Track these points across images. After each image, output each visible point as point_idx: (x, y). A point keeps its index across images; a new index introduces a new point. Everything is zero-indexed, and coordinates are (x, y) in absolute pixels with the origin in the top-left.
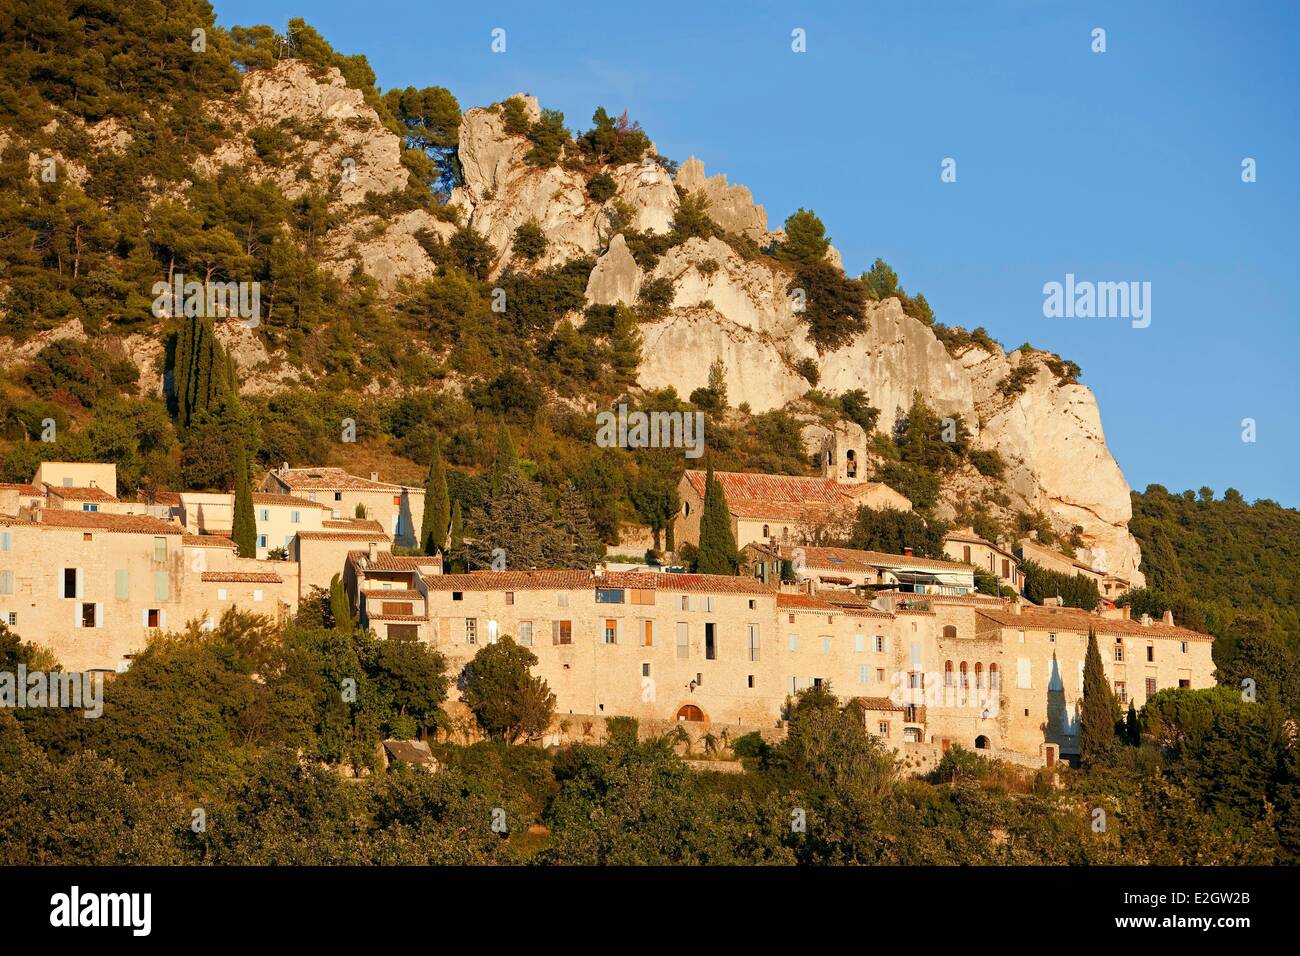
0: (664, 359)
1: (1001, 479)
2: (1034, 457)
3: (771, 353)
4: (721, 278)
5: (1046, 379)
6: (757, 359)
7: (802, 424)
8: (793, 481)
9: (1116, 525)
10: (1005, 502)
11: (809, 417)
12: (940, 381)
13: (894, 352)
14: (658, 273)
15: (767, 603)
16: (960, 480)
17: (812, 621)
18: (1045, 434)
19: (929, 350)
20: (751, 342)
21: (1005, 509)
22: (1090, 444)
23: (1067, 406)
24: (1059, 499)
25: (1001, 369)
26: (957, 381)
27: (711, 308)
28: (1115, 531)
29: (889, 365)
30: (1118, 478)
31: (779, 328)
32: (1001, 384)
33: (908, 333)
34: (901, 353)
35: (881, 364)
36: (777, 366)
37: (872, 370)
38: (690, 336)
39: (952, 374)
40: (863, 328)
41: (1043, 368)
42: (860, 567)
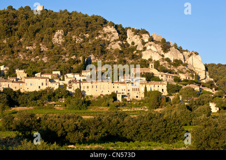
0: (145, 55)
1: (188, 66)
2: (192, 63)
4: (152, 46)
5: (194, 55)
6: (156, 55)
12: (179, 56)
14: (145, 46)
19: (178, 52)
22: (200, 62)
23: (197, 58)
24: (196, 68)
25: (188, 54)
27: (151, 49)
28: (203, 71)
31: (159, 51)
33: (175, 51)
35: (172, 54)
36: (159, 55)
38: (148, 53)
40: (169, 51)
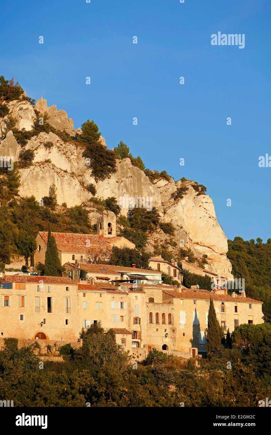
0: (30, 184)
1: (173, 235)
2: (187, 225)
3: (76, 182)
4: (54, 150)
5: (193, 192)
6: (69, 184)
7: (89, 212)
8: (85, 236)
9: (221, 254)
10: (175, 245)
11: (92, 209)
12: (147, 193)
13: (128, 181)
14: (27, 147)
15: (73, 288)
16: (156, 235)
17: (93, 296)
18: (192, 216)
19: (142, 180)
20: (67, 177)
21: (175, 248)
22: (210, 220)
23: (201, 204)
24: (197, 243)
25: (173, 188)
26: (154, 194)
27: (50, 162)
28: (221, 257)
29: (126, 186)
30: (222, 235)
31: (79, 171)
32: (173, 195)
33: (134, 173)
34: (131, 182)
35: (122, 186)
36: (78, 187)
37: (119, 189)
38: (41, 174)
39: (152, 191)
40: (114, 171)
41: (191, 188)
42: (113, 273)
